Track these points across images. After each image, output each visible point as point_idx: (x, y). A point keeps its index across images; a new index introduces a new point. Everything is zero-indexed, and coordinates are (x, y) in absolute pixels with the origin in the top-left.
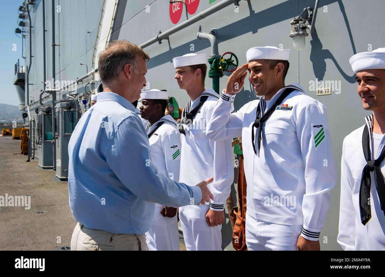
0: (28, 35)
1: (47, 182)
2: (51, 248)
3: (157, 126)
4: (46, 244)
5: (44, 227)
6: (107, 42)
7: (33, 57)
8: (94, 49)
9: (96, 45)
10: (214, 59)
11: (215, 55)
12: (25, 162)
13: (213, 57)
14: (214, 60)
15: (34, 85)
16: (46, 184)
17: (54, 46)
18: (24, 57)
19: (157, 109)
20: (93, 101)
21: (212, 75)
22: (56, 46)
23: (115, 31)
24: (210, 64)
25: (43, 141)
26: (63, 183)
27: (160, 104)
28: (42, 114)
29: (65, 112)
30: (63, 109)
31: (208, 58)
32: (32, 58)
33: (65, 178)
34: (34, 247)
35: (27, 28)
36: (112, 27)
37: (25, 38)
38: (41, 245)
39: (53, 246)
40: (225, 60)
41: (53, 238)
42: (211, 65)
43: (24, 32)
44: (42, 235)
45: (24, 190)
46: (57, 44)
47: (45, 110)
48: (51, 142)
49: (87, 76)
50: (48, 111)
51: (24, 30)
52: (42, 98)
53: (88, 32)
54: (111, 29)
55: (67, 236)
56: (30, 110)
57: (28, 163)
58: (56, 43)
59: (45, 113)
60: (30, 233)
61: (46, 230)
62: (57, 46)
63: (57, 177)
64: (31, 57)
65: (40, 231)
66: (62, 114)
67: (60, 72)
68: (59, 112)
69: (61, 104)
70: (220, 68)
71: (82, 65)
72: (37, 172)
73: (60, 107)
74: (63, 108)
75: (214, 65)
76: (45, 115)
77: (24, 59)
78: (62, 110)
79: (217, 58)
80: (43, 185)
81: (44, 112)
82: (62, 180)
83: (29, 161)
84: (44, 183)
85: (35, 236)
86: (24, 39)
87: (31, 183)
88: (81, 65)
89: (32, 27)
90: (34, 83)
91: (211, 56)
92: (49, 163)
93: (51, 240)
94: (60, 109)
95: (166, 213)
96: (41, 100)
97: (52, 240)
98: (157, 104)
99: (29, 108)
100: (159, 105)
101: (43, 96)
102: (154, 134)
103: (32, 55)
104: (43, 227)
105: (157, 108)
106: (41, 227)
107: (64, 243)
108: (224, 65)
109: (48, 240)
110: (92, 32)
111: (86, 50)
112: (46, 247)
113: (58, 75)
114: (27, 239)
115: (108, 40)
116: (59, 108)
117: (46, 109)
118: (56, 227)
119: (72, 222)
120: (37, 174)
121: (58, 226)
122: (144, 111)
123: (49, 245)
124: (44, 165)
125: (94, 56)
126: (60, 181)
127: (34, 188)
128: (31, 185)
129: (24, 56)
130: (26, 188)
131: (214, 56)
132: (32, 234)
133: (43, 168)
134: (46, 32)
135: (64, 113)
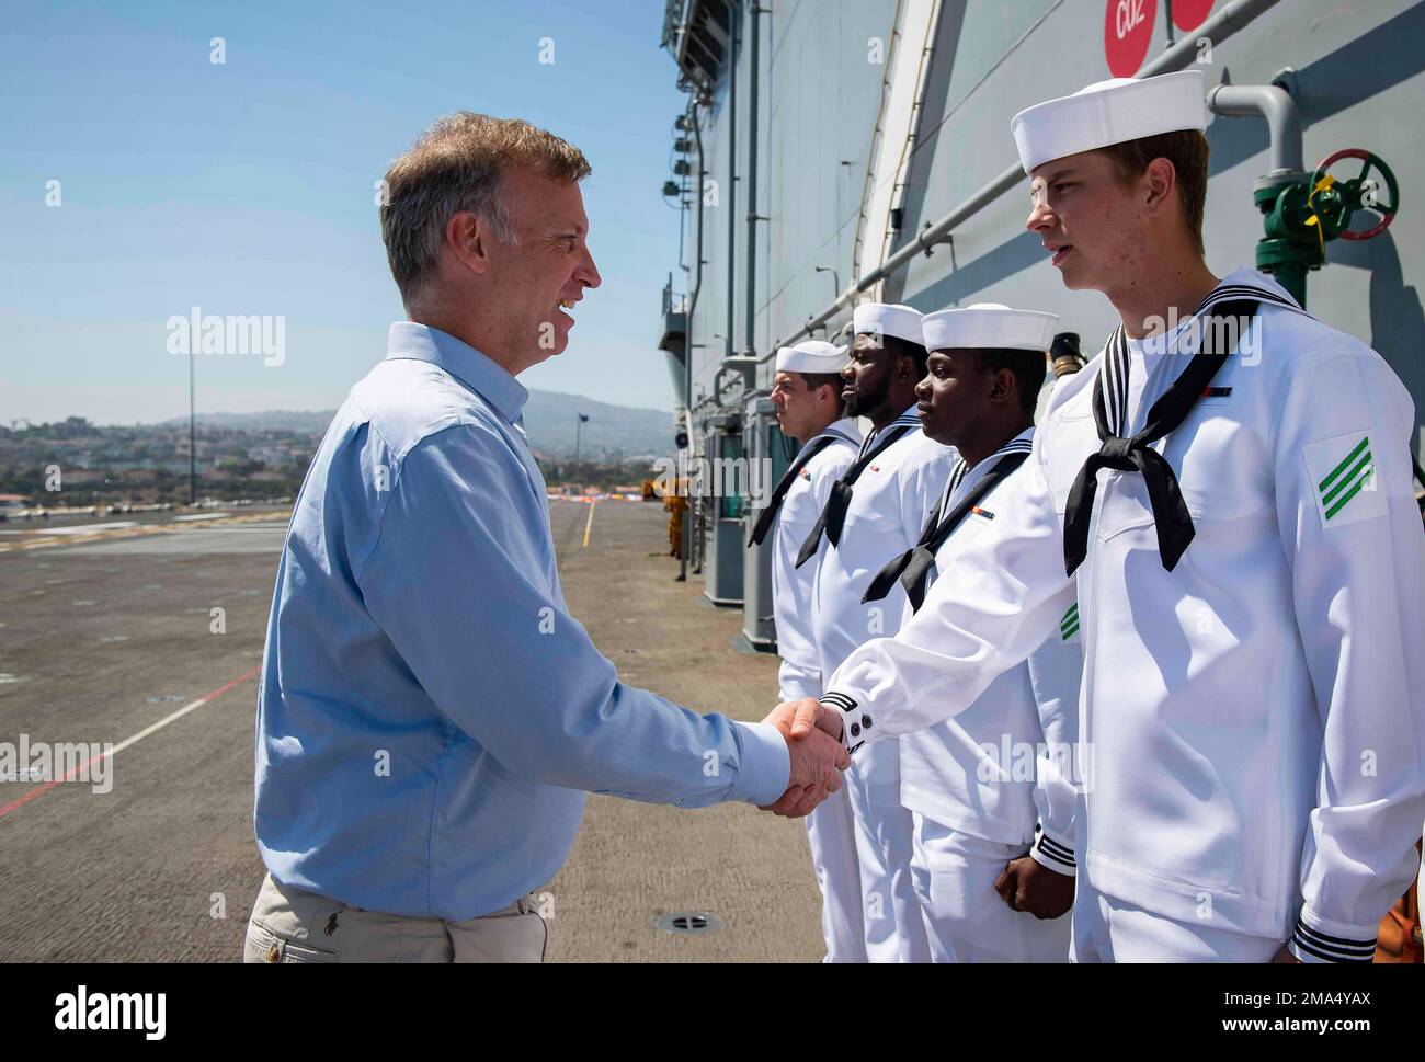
0: (693, 197)
1: (713, 654)
2: (639, 914)
3: (994, 474)
4: (629, 894)
5: (647, 820)
6: (896, 185)
7: (705, 262)
8: (859, 215)
9: (864, 202)
10: (1282, 190)
11: (1288, 172)
12: (672, 583)
13: (1278, 181)
14: (1284, 193)
15: (707, 350)
16: (707, 658)
17: (753, 219)
18: (687, 265)
19: (994, 393)
20: (783, 374)
21: (1272, 259)
22: (759, 223)
23: (922, 144)
24: (1263, 211)
25: (716, 521)
26: (759, 659)
27: (1007, 373)
28: (714, 436)
29: (772, 428)
30: (766, 418)
31: (1256, 188)
32: (703, 266)
33: (768, 641)
34: (584, 904)
35: (693, 180)
36: (912, 132)
37: (688, 208)
38: (610, 899)
39: (649, 907)
40: (1336, 186)
41: (661, 872)
42: (1267, 217)
43: (688, 191)
44: (629, 855)
45: (634, 675)
46: (764, 216)
47: (723, 423)
48: (737, 523)
49: (836, 310)
50: (732, 425)
51: (687, 187)
52: (722, 386)
53: (845, 163)
54: (908, 140)
55: (712, 868)
56: (694, 426)
57: (681, 583)
58: (759, 213)
59: (725, 434)
60: (593, 843)
61: (650, 835)
62: (765, 222)
63: (746, 636)
64: (700, 262)
65: (627, 838)
66: (762, 438)
67: (768, 303)
68: (753, 428)
69: (759, 402)
70: (1312, 220)
71: (822, 272)
72: (694, 616)
73: (758, 412)
74: (765, 414)
75: (1283, 214)
76: (722, 438)
77: (686, 273)
78: (764, 423)
79: (1298, 183)
80: (696, 661)
81: (720, 430)
82: (759, 647)
83: (682, 578)
84: (702, 655)
85: (604, 857)
86: (686, 212)
87: (663, 654)
88: (817, 273)
89: (706, 173)
90: (707, 343)
91: (1270, 176)
92: (730, 587)
93: (649, 883)
94: (758, 419)
95: (1020, 894)
96: (718, 391)
97: (655, 881)
98: (996, 372)
99: (692, 418)
100: (1003, 377)
101: (723, 382)
102: (975, 509)
103: (704, 258)
104: (644, 822)
105: (993, 387)
106: (637, 819)
107: (689, 898)
108: (1329, 211)
109: (642, 877)
110: (854, 163)
111: (839, 222)
112: (624, 909)
113: (764, 311)
114: (575, 866)
115: (901, 180)
116: (755, 415)
117: (728, 419)
118: (684, 827)
119: (744, 812)
120: (691, 624)
121: (692, 823)
122: (933, 402)
123: (637, 900)
124: (720, 595)
125: (858, 240)
126: (755, 651)
127: (667, 669)
128: (658, 661)
129: (685, 262)
130: (642, 669)
131: (1284, 174)
132: (597, 845)
133: (717, 604)
134: (737, 182)
135: (767, 433)
